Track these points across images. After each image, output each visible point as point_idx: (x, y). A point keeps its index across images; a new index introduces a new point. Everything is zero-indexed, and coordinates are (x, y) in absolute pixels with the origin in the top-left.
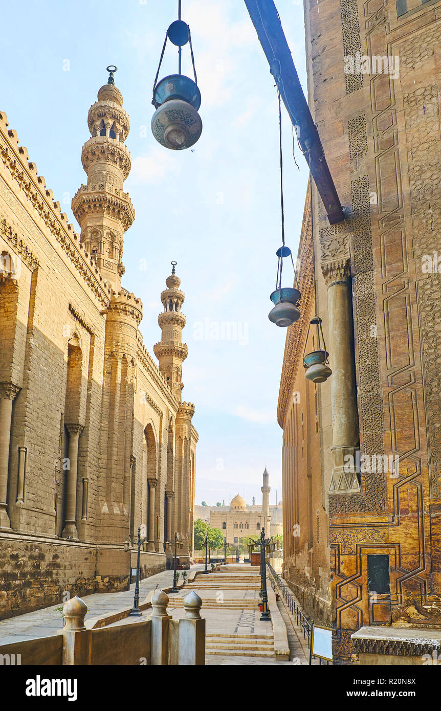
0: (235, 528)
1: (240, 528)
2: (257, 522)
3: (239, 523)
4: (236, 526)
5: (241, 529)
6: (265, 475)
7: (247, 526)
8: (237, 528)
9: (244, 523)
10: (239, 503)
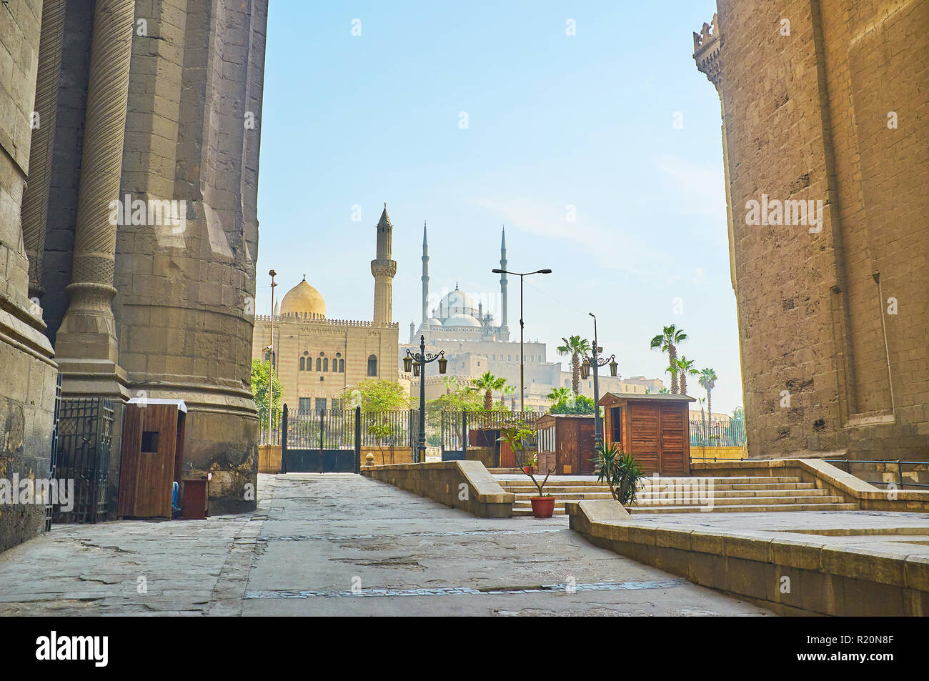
0: (302, 368)
1: (318, 369)
2: (369, 354)
3: (314, 354)
4: (305, 364)
5: (321, 373)
6: (384, 229)
7: (340, 366)
8: (309, 369)
9: (330, 353)
10: (308, 303)
